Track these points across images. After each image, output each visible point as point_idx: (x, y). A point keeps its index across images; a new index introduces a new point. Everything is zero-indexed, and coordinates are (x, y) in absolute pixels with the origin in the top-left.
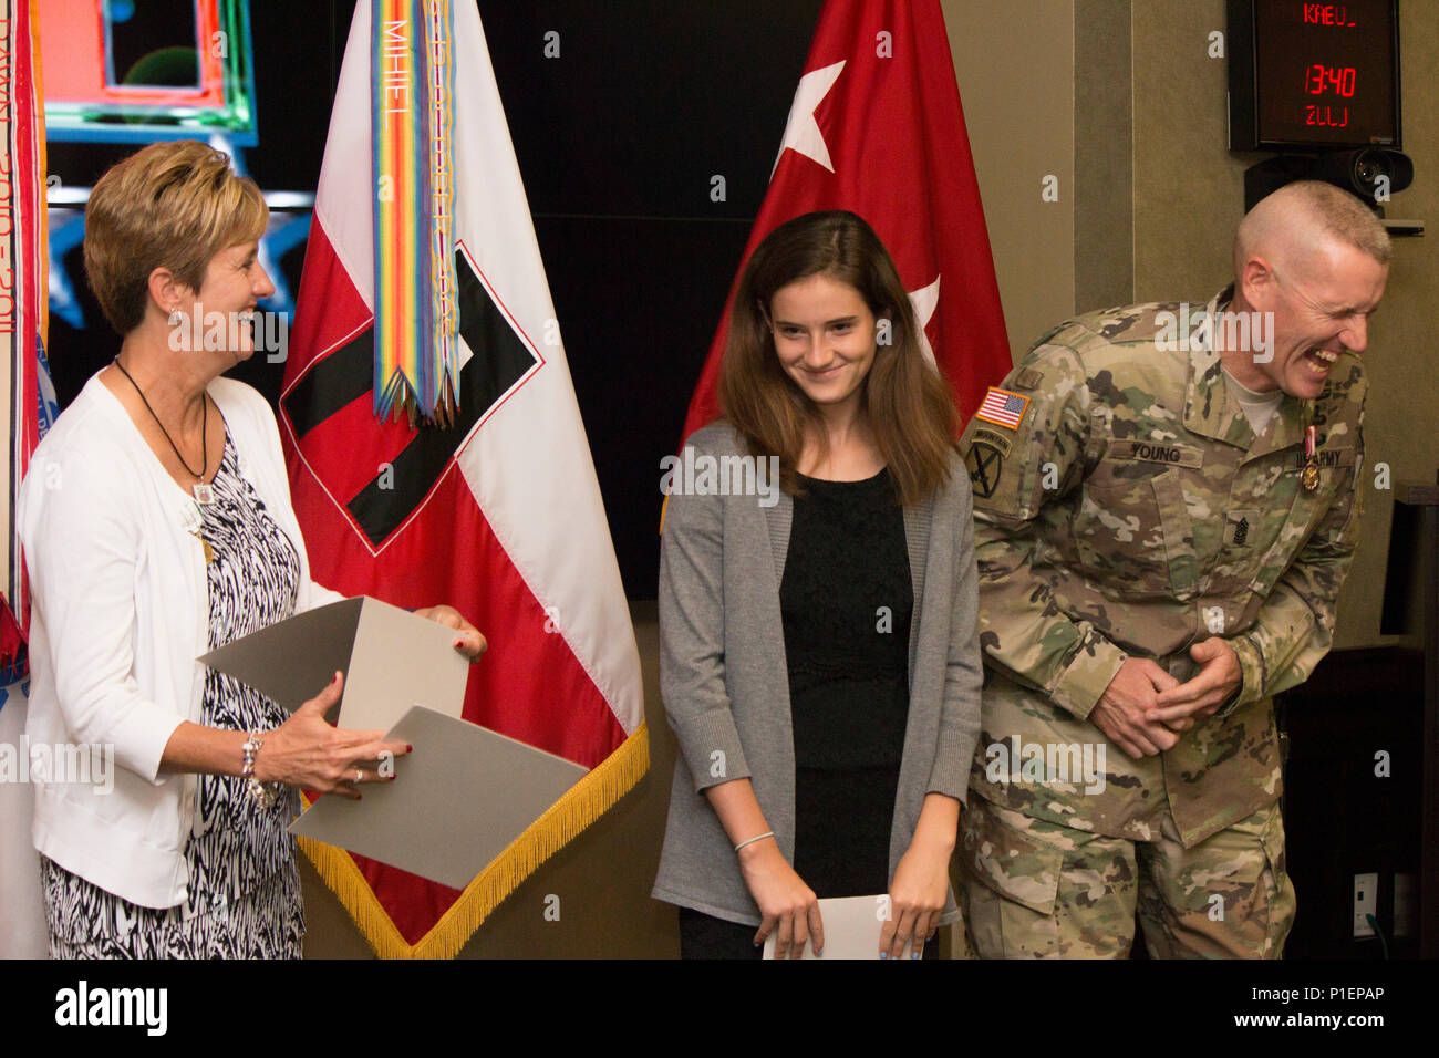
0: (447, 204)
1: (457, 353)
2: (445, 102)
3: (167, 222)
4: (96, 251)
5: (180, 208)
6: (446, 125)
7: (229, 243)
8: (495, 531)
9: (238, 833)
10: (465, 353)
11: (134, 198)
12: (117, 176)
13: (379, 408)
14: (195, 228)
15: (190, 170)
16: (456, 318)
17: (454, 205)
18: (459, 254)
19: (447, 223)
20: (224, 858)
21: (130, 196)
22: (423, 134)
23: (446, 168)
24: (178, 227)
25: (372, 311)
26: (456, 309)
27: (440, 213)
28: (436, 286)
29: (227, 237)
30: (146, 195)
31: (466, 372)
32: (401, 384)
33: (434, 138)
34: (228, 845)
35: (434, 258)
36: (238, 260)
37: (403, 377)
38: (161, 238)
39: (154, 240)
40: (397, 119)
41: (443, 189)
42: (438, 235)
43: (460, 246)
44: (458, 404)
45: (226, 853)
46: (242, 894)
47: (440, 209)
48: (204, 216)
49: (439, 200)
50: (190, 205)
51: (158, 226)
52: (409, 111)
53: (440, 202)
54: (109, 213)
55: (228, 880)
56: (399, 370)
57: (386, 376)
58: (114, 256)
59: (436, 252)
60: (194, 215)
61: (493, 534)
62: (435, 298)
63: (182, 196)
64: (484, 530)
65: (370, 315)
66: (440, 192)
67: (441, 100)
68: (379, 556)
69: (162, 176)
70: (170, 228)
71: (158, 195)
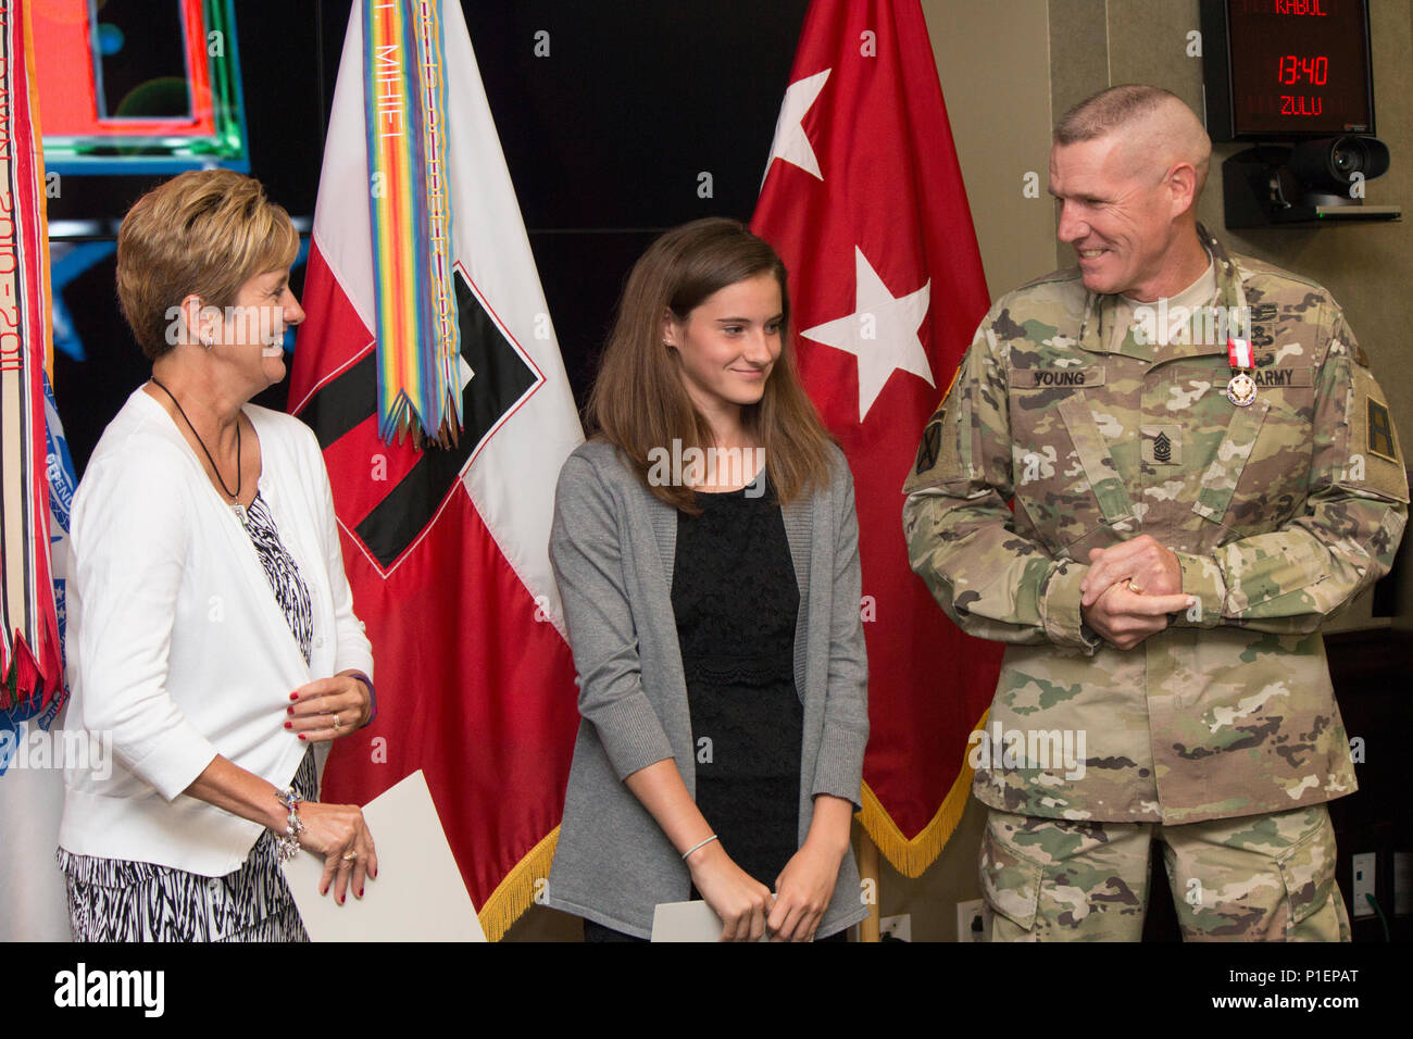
0: (444, 225)
1: (459, 373)
2: (438, 125)
3: (200, 250)
4: (129, 279)
5: (211, 237)
6: (440, 146)
7: (260, 271)
8: (502, 549)
9: (262, 853)
10: (466, 373)
11: (166, 226)
12: (149, 205)
13: (384, 430)
14: (226, 257)
15: (221, 199)
16: (457, 338)
17: (450, 227)
18: (457, 275)
19: (445, 245)
20: (249, 879)
21: (162, 225)
22: (418, 157)
23: (442, 190)
24: (209, 256)
25: (374, 335)
26: (456, 330)
27: (438, 236)
28: (437, 308)
29: (257, 266)
30: (178, 224)
31: (468, 392)
32: (405, 406)
33: (429, 160)
34: (253, 865)
35: (433, 281)
36: (268, 286)
37: (407, 399)
38: (193, 266)
39: (186, 268)
40: (392, 142)
41: (440, 211)
42: (436, 256)
43: (458, 267)
44: (461, 425)
45: (251, 873)
46: (268, 914)
47: (437, 230)
48: (236, 244)
49: (437, 222)
50: (222, 233)
51: (190, 254)
52: (403, 134)
53: (437, 224)
54: (141, 242)
55: (254, 900)
56: (402, 392)
57: (390, 399)
58: (146, 283)
59: (435, 275)
60: (226, 243)
61: (500, 552)
62: (435, 319)
63: (214, 223)
64: (491, 548)
65: (371, 338)
66: (437, 214)
67: (435, 121)
68: (389, 578)
69: (193, 204)
70: (202, 256)
71: (190, 224)
